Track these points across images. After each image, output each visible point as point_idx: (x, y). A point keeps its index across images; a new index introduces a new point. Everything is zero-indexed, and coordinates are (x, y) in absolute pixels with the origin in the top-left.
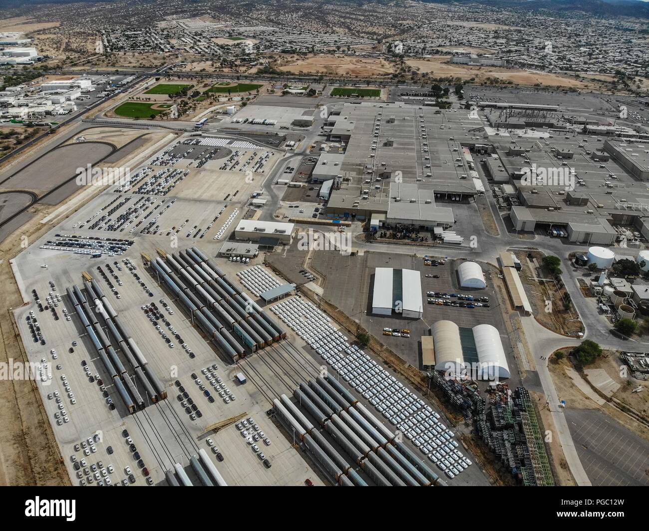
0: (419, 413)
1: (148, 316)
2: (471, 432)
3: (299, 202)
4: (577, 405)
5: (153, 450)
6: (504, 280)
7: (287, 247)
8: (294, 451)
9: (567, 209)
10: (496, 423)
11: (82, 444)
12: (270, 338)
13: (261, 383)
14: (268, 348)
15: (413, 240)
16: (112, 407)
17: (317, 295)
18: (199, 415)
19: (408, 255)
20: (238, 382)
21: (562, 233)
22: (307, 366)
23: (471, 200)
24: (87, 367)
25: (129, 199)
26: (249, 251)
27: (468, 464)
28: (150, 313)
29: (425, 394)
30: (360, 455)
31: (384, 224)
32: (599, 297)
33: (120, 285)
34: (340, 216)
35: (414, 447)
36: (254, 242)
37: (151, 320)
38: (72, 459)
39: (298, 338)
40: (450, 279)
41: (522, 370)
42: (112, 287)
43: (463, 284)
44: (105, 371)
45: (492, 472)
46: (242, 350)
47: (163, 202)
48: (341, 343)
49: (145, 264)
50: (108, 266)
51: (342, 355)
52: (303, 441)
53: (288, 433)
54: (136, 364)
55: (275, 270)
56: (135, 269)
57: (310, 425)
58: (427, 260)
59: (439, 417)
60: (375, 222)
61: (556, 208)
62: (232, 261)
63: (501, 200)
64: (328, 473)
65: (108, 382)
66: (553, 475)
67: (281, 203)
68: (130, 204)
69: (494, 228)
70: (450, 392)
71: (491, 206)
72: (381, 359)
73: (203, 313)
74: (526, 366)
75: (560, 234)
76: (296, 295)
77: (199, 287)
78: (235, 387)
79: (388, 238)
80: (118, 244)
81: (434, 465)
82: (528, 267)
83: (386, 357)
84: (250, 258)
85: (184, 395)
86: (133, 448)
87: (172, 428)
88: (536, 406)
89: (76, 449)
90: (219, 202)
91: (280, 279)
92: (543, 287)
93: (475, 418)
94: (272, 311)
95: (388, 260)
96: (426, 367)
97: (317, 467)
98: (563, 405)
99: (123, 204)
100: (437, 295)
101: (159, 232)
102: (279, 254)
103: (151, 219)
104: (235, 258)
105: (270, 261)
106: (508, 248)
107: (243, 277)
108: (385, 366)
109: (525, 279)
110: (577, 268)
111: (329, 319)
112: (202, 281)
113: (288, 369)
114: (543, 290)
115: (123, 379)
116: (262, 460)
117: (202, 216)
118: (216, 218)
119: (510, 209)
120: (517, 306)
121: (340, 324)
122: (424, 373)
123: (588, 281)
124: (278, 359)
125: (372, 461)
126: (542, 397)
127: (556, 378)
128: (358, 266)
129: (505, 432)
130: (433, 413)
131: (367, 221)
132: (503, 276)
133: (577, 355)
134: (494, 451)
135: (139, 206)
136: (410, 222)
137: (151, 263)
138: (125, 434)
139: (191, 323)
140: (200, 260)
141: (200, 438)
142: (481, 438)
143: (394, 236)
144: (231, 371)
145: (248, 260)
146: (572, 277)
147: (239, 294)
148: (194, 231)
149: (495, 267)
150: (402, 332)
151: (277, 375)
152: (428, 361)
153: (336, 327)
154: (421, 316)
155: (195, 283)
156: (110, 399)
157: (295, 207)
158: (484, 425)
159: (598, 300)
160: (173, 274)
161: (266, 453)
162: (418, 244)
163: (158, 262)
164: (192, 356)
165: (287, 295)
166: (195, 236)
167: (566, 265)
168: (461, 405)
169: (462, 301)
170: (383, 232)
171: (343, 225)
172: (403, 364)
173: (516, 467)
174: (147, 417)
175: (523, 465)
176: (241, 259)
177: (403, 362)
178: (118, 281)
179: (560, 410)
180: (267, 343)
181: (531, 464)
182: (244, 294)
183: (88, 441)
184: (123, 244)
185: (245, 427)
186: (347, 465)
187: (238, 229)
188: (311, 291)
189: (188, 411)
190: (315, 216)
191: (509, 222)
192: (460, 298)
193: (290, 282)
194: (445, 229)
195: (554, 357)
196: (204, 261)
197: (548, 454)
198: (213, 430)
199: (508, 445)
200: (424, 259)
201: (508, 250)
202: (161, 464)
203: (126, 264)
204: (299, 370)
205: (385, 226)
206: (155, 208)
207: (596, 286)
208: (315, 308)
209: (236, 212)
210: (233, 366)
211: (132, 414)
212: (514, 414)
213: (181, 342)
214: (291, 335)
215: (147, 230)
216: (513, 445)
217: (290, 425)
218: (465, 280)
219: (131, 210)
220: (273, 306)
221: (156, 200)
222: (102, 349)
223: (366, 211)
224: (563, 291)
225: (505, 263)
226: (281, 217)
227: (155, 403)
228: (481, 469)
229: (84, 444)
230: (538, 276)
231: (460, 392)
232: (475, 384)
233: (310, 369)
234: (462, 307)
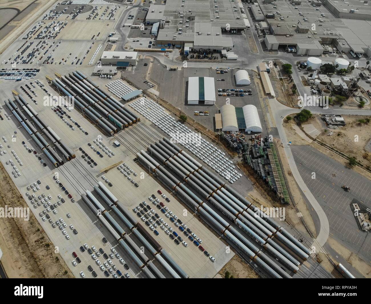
0: (214, 153)
1: (57, 113)
2: (242, 160)
3: (139, 38)
4: (297, 143)
5: (72, 185)
6: (260, 79)
7: (134, 68)
8: (150, 178)
9: (297, 36)
10: (255, 155)
11: (31, 186)
12: (131, 122)
13: (128, 145)
14: (130, 127)
15: (210, 59)
16: (45, 165)
17: (155, 95)
18: (95, 164)
19: (207, 68)
20: (116, 146)
21: (293, 50)
22: (153, 135)
23: (242, 32)
24: (25, 145)
25: (32, 43)
26: (111, 71)
27: (240, 176)
28: (58, 112)
29: (217, 144)
30: (185, 176)
31: (192, 49)
32: (312, 86)
33: (36, 96)
34: (165, 45)
35: (212, 170)
36: (114, 65)
37: (59, 115)
38: (27, 195)
39: (147, 121)
40: (231, 81)
41: (269, 127)
42: (31, 98)
43: (238, 83)
44: (37, 145)
45: (252, 179)
46: (115, 129)
47: (54, 43)
48: (171, 121)
49: (49, 83)
50: (26, 85)
51: (172, 128)
52: (154, 172)
53: (146, 169)
54: (54, 141)
55: (128, 82)
56: (43, 86)
57: (158, 164)
58: (218, 71)
59: (224, 154)
60: (187, 48)
61: (291, 35)
62: (102, 78)
63: (260, 31)
64: (169, 186)
65: (39, 152)
66: (284, 179)
67: (128, 39)
68: (34, 46)
69: (255, 49)
70: (230, 141)
71: (254, 35)
72: (193, 128)
73: (89, 109)
74: (271, 125)
75: (292, 51)
76: (143, 96)
77: (84, 94)
78: (114, 149)
79: (195, 58)
80: (30, 72)
81: (223, 178)
82: (274, 71)
83: (196, 127)
84: (112, 75)
85: (85, 155)
86: (60, 185)
87: (81, 173)
88: (276, 145)
89: (28, 189)
90: (89, 41)
91: (132, 87)
92: (281, 81)
93: (244, 153)
94: (130, 106)
95: (195, 72)
96: (218, 130)
97: (163, 184)
98: (290, 144)
99: (29, 46)
100: (224, 91)
101: (54, 63)
102: (130, 72)
103: (48, 54)
104: (103, 76)
105: (125, 77)
106: (263, 60)
107: (109, 87)
108: (196, 131)
109: (272, 78)
110: (301, 70)
111: (163, 109)
112: (85, 91)
113: (143, 137)
114: (282, 83)
115: (48, 149)
116: (134, 183)
117: (79, 50)
118: (88, 51)
119: (264, 37)
120: (267, 93)
121: (170, 111)
122: (216, 133)
123: (306, 77)
124: (137, 132)
125: (191, 178)
126: (279, 140)
127: (287, 130)
128: (179, 77)
129: (259, 159)
130: (221, 152)
131: (182, 47)
132: (260, 77)
133: (298, 118)
134: (253, 169)
135: (39, 47)
136: (208, 48)
137: (52, 81)
138: (55, 178)
139: (83, 115)
140: (82, 78)
141: (98, 176)
142: (247, 163)
143: (199, 57)
144: (111, 140)
145: (111, 76)
146: (298, 75)
147: (109, 97)
148: (76, 60)
149: (255, 72)
150: (204, 113)
151: (137, 140)
152: (218, 126)
153: (168, 113)
154: (215, 103)
155: (81, 92)
156: (42, 161)
157: (137, 41)
158: (248, 156)
159: (311, 87)
160: (67, 88)
161: (135, 180)
162: (213, 61)
163: (57, 81)
164: (86, 134)
165: (138, 96)
166: (77, 64)
167: (295, 69)
168: (236, 147)
169: (237, 93)
170: (192, 55)
171: (168, 51)
172: (205, 130)
173: (265, 176)
174: (66, 168)
175: (269, 175)
176: (107, 76)
177: (205, 129)
178: (34, 94)
179: (289, 146)
180: (129, 124)
181: (273, 174)
182: (111, 97)
183: (34, 184)
184: (34, 72)
185: (122, 168)
186: (178, 182)
187: (102, 57)
188: (152, 93)
189: (89, 163)
190: (150, 47)
191: (264, 44)
192: (236, 91)
193: (139, 89)
194: (228, 51)
195: (286, 119)
196: (84, 78)
197: (282, 169)
198: (104, 171)
199: (261, 165)
200: (216, 70)
201: (263, 62)
202: (78, 191)
203: (38, 83)
204: (149, 137)
205: (193, 51)
206: (50, 48)
207: (310, 79)
208: (155, 103)
209: (100, 47)
210: (111, 138)
211: (57, 167)
212: (264, 150)
213: (79, 126)
214: (143, 119)
215: (46, 62)
216: (264, 166)
217: (147, 165)
218: (239, 80)
219: (35, 50)
220: (131, 103)
221: (50, 42)
222: (32, 134)
223: (181, 42)
224: (292, 83)
225: (261, 69)
226: (129, 48)
227: (69, 161)
228: (247, 178)
229: (32, 186)
230: (279, 76)
231: (236, 141)
232: (244, 136)
233: (155, 136)
234: (237, 96)
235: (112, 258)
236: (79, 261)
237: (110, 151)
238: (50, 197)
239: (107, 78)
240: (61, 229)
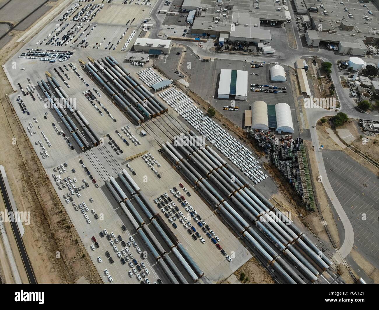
0: (240, 151)
1: (87, 98)
2: (269, 161)
3: (173, 26)
4: (330, 148)
5: (97, 170)
6: (297, 76)
7: (167, 56)
8: (173, 170)
9: (340, 33)
10: (283, 157)
11: (57, 168)
12: (159, 112)
13: (154, 136)
14: (158, 117)
15: (245, 51)
16: (72, 148)
17: (185, 86)
18: (121, 152)
19: (241, 61)
20: (142, 135)
21: (335, 48)
22: (180, 127)
23: (282, 25)
24: (55, 127)
25: (68, 25)
26: (143, 59)
27: (265, 177)
28: (88, 96)
29: (245, 141)
30: (208, 172)
31: (227, 40)
32: (352, 88)
33: (68, 79)
34: (200, 35)
35: (237, 168)
36: (146, 52)
37: (89, 100)
38: (53, 176)
39: (175, 112)
40: (265, 76)
41: (301, 129)
42: (64, 80)
43: (272, 79)
44: (66, 129)
45: (278, 181)
46: (143, 118)
47: (89, 26)
48: (199, 114)
49: (82, 67)
50: (60, 68)
51: (199, 121)
52: (178, 165)
53: (170, 161)
54: (83, 125)
55: (160, 71)
56: (76, 69)
57: (181, 157)
58: (252, 64)
59: (251, 153)
60: (222, 39)
61: (333, 32)
62: (134, 65)
63: (301, 25)
64: (191, 180)
65: (68, 135)
66: (312, 184)
67: (162, 26)
68: (69, 28)
69: (294, 43)
70: (259, 140)
71: (294, 29)
72: (221, 123)
73: (119, 96)
74: (303, 126)
75: (334, 48)
76: (173, 87)
77: (115, 81)
78: (140, 138)
79: (230, 50)
80: (64, 54)
81: (247, 177)
82: (312, 68)
83: (224, 122)
84: (144, 63)
85: (112, 142)
86: (86, 169)
87: (107, 159)
88: (306, 148)
89: (55, 171)
90: (123, 26)
91: (163, 76)
92: (319, 81)
93: (272, 154)
94: (159, 96)
95: (229, 65)
96: (246, 127)
97: (185, 177)
98: (322, 148)
99: (65, 28)
100: (257, 86)
101: (88, 46)
102: (162, 61)
103: (83, 38)
104: (135, 63)
105: (156, 65)
106: (302, 56)
107: (140, 75)
108: (223, 127)
109: (310, 76)
110: (341, 70)
111: (192, 101)
112: (116, 77)
113: (169, 129)
114: (319, 83)
115: (76, 133)
116: (157, 174)
117: (114, 35)
118: (122, 37)
119: (305, 32)
120: (302, 92)
121: (198, 104)
122: (245, 130)
123: (346, 78)
124: (164, 123)
125: (214, 175)
126: (311, 143)
127: (320, 133)
128: (211, 68)
129: (288, 161)
130: (248, 151)
131: (217, 38)
132: (297, 74)
133: (334, 120)
134: (280, 171)
135: (74, 29)
136: (244, 40)
137: (85, 66)
138: (81, 162)
139: (113, 102)
140: (114, 64)
141: (123, 164)
142: (274, 164)
143: (233, 49)
144: (138, 129)
145: (143, 64)
146: (337, 75)
147: (139, 85)
148: (110, 45)
149: (292, 68)
150: (234, 108)
151: (163, 131)
152: (247, 123)
153: (196, 106)
154: (246, 99)
155: (113, 78)
156: (70, 144)
157: (171, 29)
158: (276, 157)
159: (350, 89)
160: (99, 73)
161: (159, 171)
162: (248, 54)
163: (89, 65)
164: (115, 121)
165: (168, 87)
166: (110, 49)
167: (335, 68)
168: (264, 147)
169: (271, 89)
170: (227, 46)
171: (202, 41)
172: (233, 126)
173: (292, 180)
174: (92, 153)
175: (296, 178)
176: (139, 63)
177: (233, 125)
178: (67, 77)
179: (320, 150)
180: (157, 115)
181: (300, 178)
182: (142, 85)
183: (61, 166)
184: (67, 54)
185: (147, 158)
186: (201, 177)
187: (136, 44)
188: (182, 84)
189: (115, 150)
190: (184, 35)
191: (304, 39)
192: (270, 88)
193: (169, 79)
194: (265, 44)
195: (320, 121)
196: (116, 64)
197: (310, 173)
198: (129, 160)
199: (288, 168)
200: (251, 63)
201: (302, 58)
202: (102, 177)
203: (71, 66)
204: (176, 129)
205: (228, 42)
206: (85, 31)
207: (351, 81)
208: (184, 95)
209: (134, 33)
210: (139, 127)
211: (84, 152)
212: (294, 152)
213: (108, 113)
214: (171, 110)
215: (80, 45)
216: (291, 168)
217: (171, 157)
218: (274, 76)
219: (70, 32)
220: (160, 93)
221: (85, 25)
222: (63, 117)
223: (216, 31)
224: (331, 83)
225: (299, 66)
226: (163, 36)
227: (96, 146)
228: (272, 180)
229: (59, 168)
230: (318, 74)
231: (265, 140)
232: (273, 136)
233: (181, 129)
234: (271, 93)
235: (129, 247)
236: (97, 246)
237: (136, 139)
238: (75, 180)
239: (139, 65)
240: (83, 213)
